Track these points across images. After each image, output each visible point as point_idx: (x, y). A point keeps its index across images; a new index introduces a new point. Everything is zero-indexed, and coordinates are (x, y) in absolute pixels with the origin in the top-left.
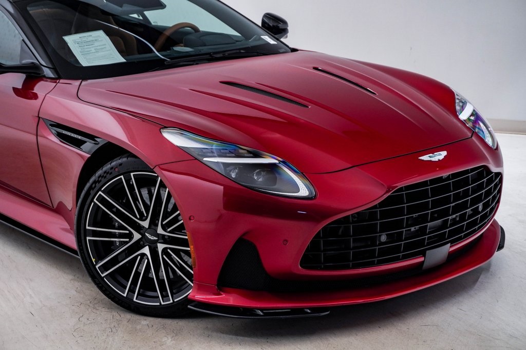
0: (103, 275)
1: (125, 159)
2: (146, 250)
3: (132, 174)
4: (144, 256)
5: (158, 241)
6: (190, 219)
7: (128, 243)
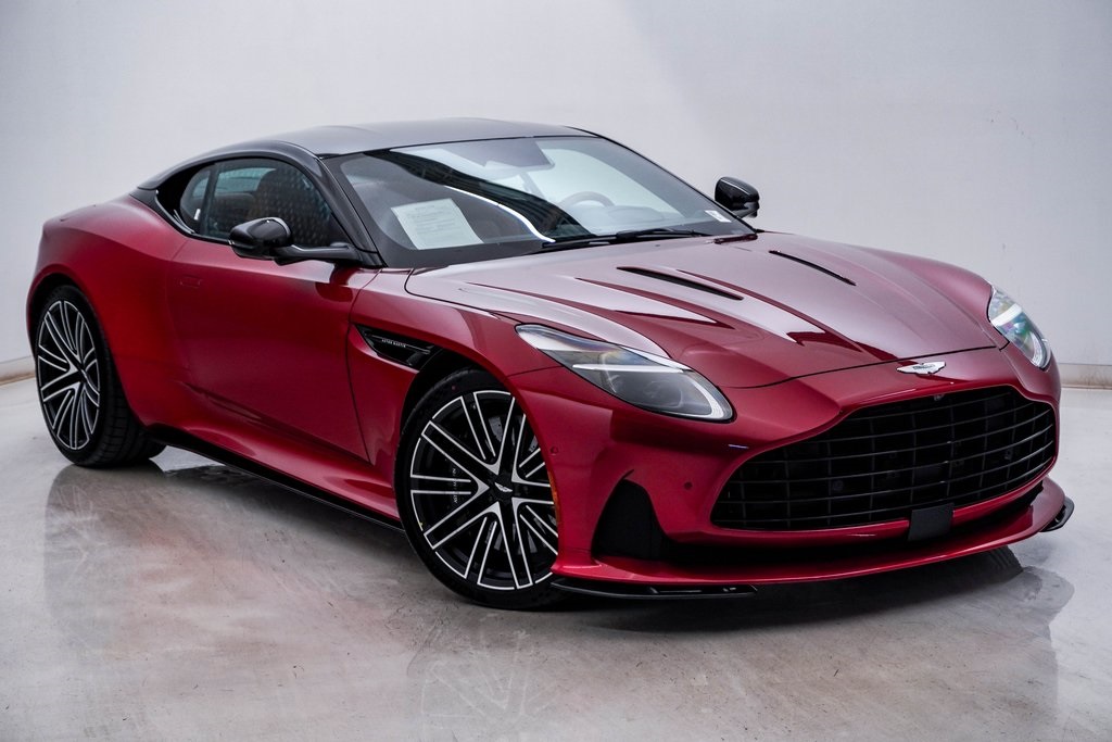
0: (433, 548)
1: (465, 372)
2: (496, 508)
3: (475, 394)
4: (492, 517)
5: (513, 495)
6: (552, 452)
7: (469, 497)
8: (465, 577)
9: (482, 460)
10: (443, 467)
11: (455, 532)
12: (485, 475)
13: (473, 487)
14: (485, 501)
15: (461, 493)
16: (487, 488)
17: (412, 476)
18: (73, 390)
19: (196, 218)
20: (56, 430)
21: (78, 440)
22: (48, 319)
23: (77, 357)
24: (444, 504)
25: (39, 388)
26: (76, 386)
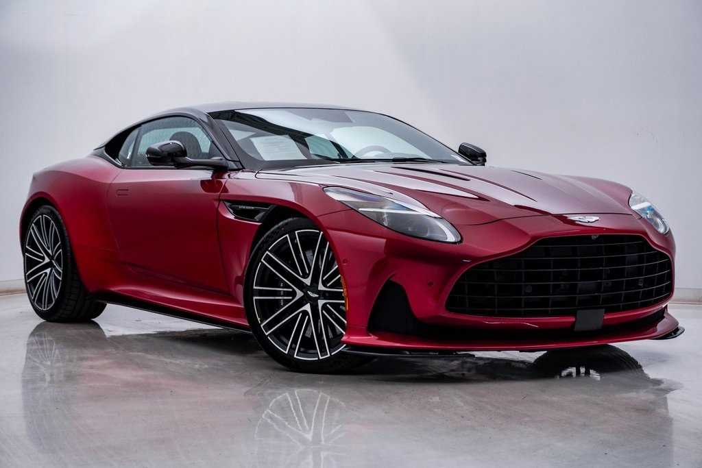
0: (267, 334)
1: (290, 219)
2: (307, 307)
3: (296, 232)
4: (305, 313)
5: (319, 298)
6: (344, 262)
7: (291, 300)
8: (286, 352)
9: (300, 276)
10: (274, 281)
11: (280, 324)
12: (301, 286)
13: (293, 294)
14: (301, 303)
15: (285, 298)
16: (302, 294)
17: (255, 287)
18: (46, 273)
19: (128, 158)
20: (34, 300)
21: (48, 304)
22: (33, 228)
23: (50, 251)
24: (275, 305)
25: (25, 274)
26: (48, 271)
